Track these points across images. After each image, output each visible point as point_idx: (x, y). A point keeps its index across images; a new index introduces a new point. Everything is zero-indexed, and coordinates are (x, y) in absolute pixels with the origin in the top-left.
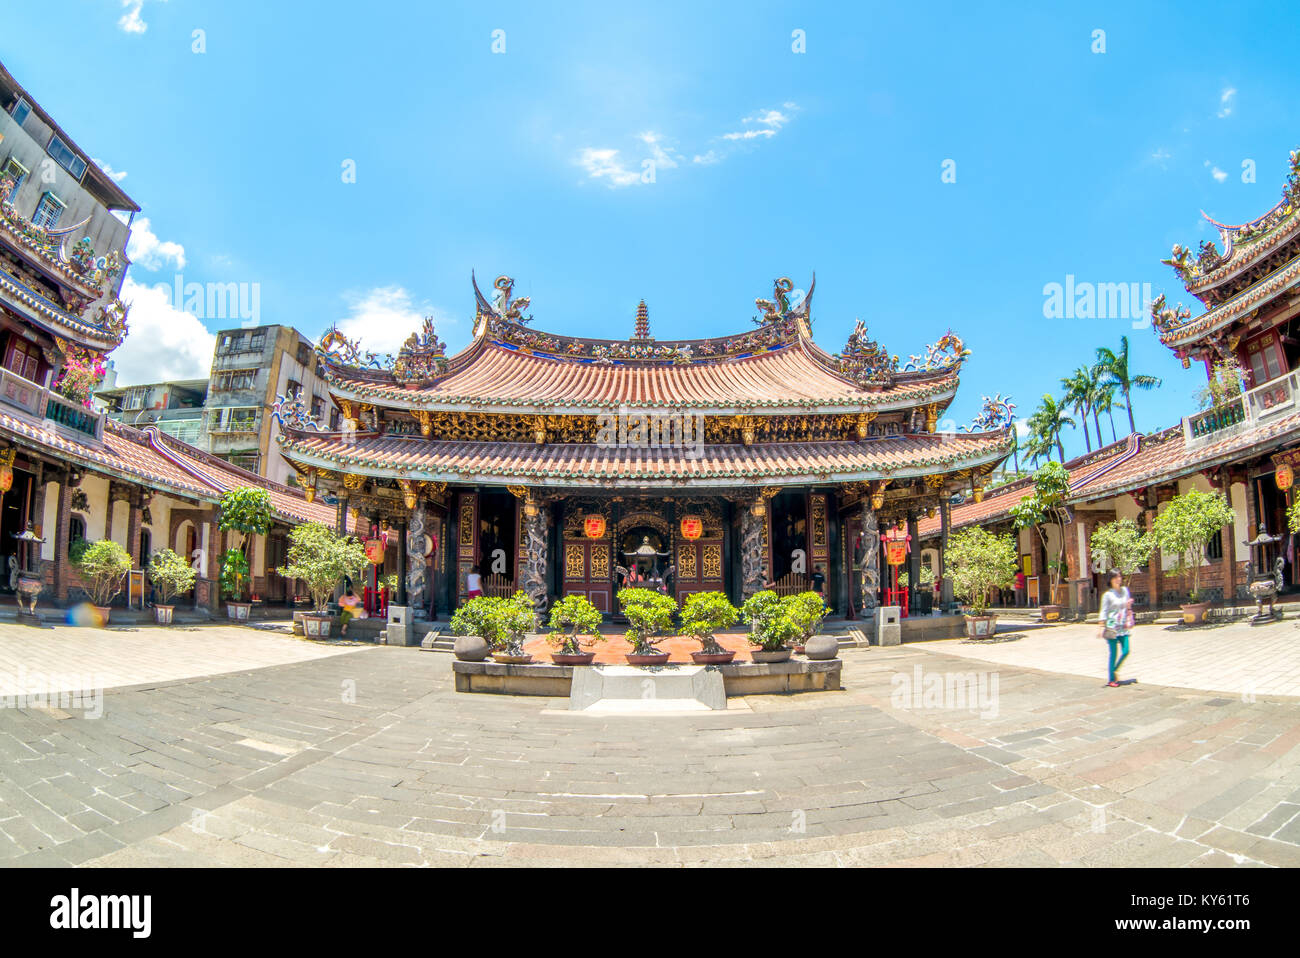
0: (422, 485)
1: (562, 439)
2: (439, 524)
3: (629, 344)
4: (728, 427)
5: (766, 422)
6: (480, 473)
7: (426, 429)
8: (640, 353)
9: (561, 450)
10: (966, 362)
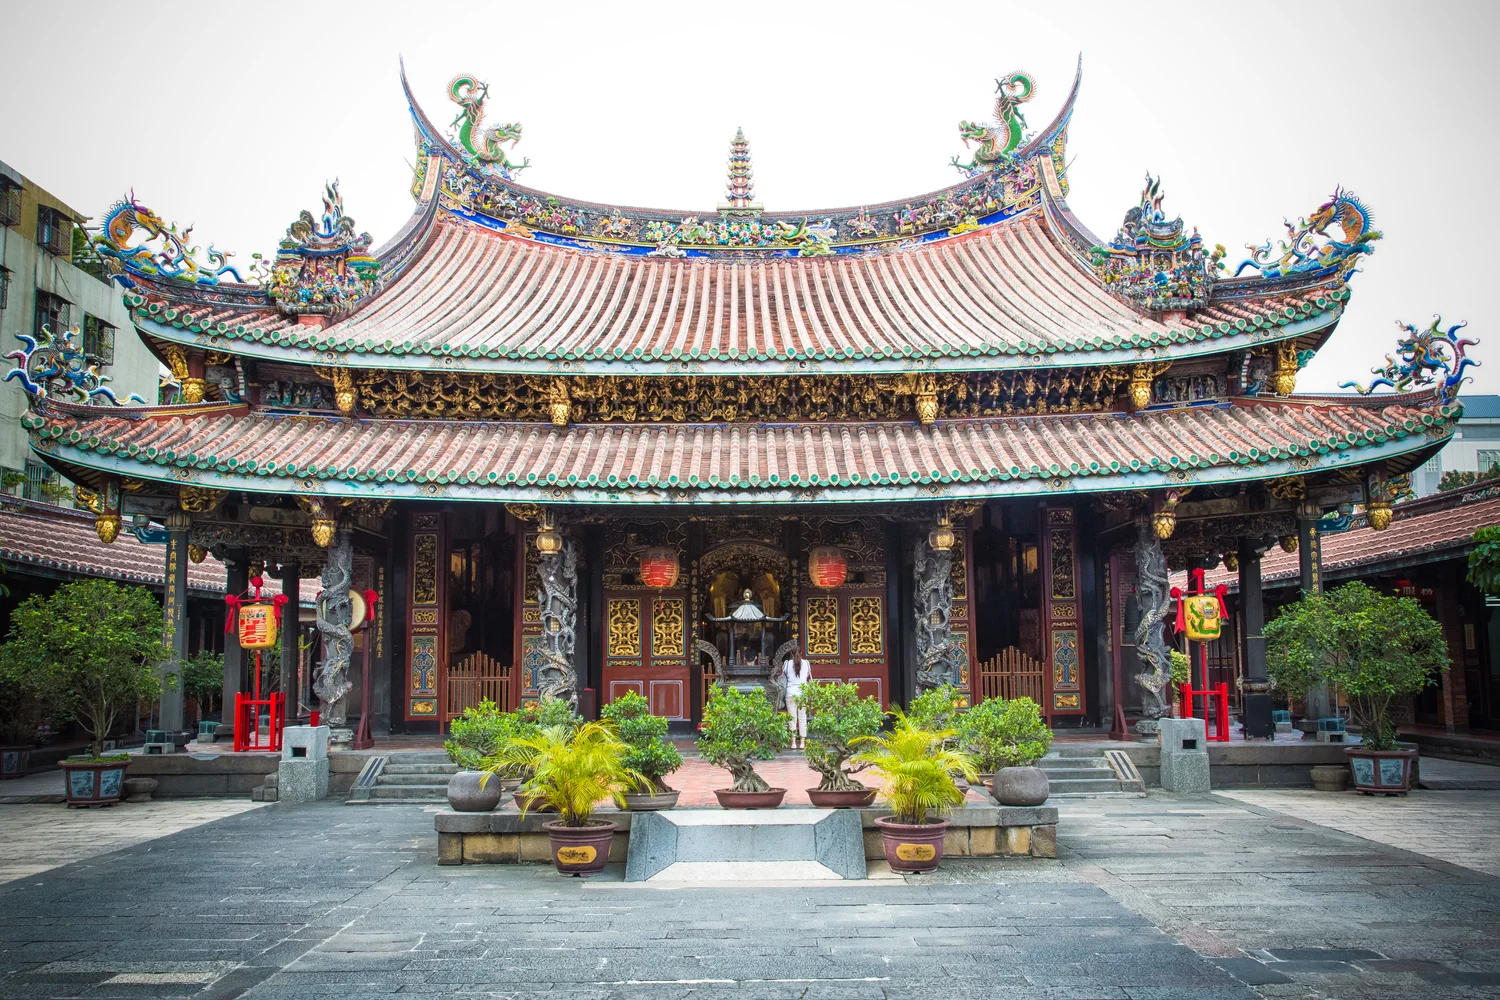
0: (345, 504)
1: (599, 415)
2: (371, 570)
3: (716, 218)
4: (892, 392)
5: (960, 382)
6: (456, 483)
7: (346, 400)
8: (738, 235)
9: (599, 436)
10: (1368, 251)
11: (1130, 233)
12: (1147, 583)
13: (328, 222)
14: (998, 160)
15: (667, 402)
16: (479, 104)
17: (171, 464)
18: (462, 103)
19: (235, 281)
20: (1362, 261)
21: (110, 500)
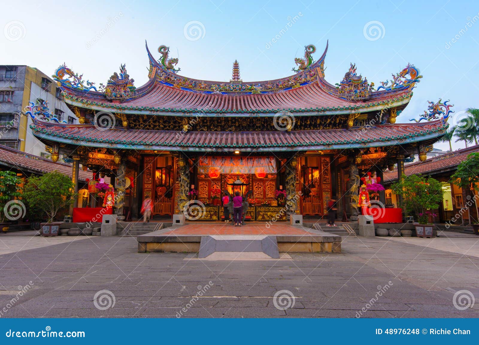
1: (197, 129)
2: (133, 172)
3: (229, 84)
5: (298, 120)
6: (155, 145)
7: (125, 123)
8: (235, 88)
9: (196, 134)
10: (418, 81)
11: (346, 80)
12: (353, 177)
13: (121, 75)
14: (305, 68)
15: (216, 125)
16: (167, 53)
17: (72, 139)
18: (162, 53)
19: (94, 91)
20: (416, 85)
21: (56, 150)
